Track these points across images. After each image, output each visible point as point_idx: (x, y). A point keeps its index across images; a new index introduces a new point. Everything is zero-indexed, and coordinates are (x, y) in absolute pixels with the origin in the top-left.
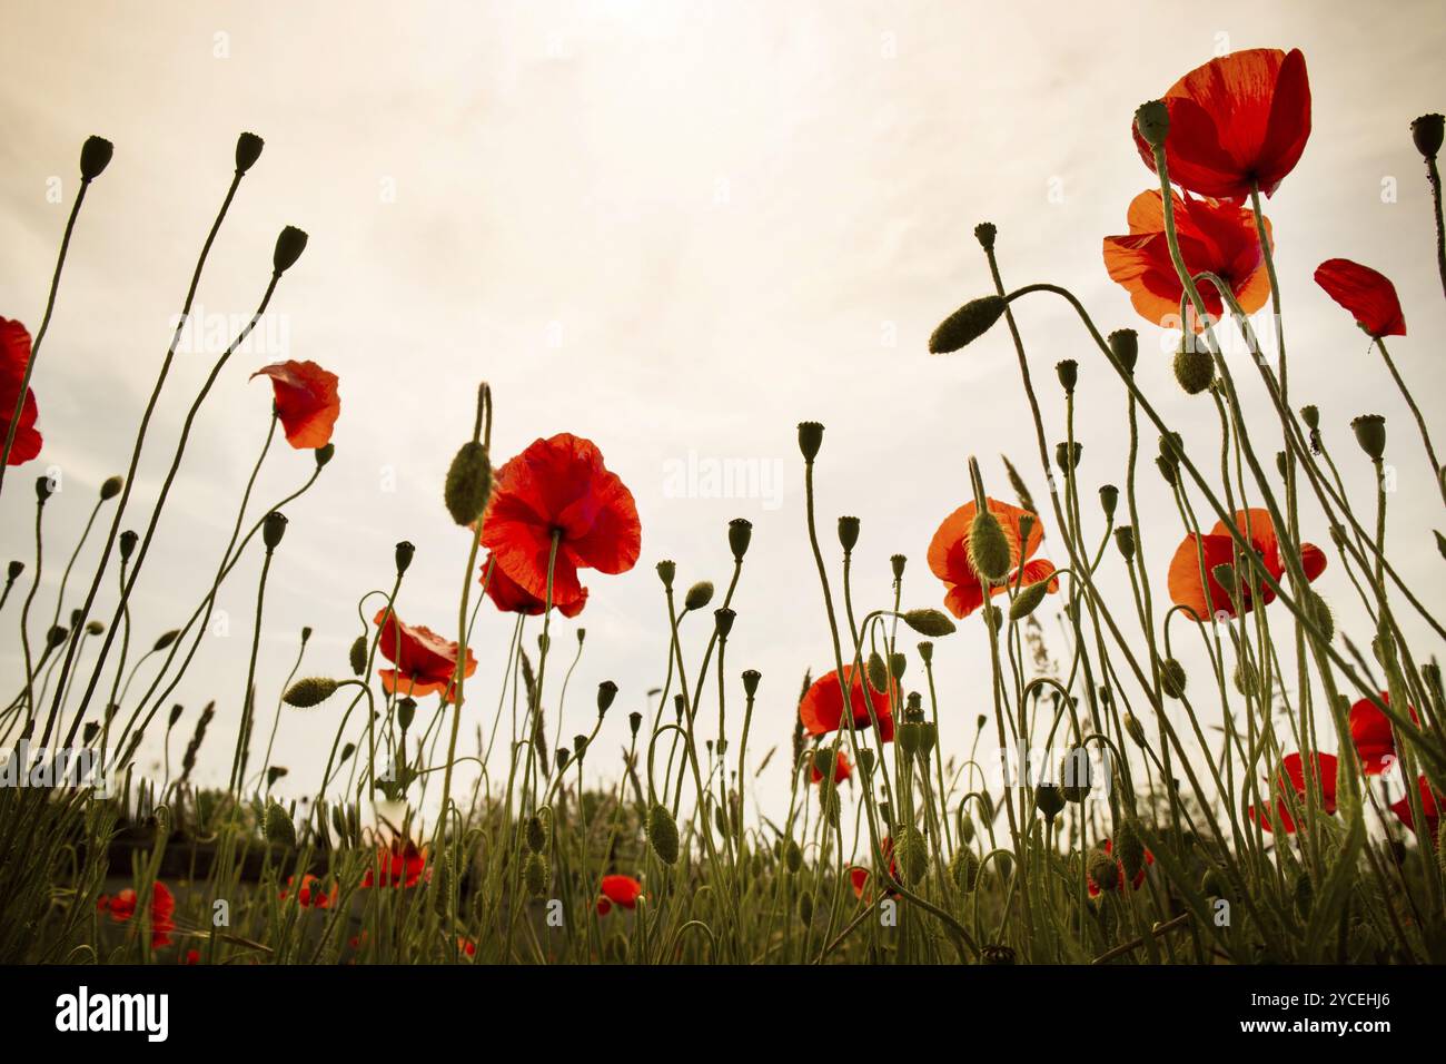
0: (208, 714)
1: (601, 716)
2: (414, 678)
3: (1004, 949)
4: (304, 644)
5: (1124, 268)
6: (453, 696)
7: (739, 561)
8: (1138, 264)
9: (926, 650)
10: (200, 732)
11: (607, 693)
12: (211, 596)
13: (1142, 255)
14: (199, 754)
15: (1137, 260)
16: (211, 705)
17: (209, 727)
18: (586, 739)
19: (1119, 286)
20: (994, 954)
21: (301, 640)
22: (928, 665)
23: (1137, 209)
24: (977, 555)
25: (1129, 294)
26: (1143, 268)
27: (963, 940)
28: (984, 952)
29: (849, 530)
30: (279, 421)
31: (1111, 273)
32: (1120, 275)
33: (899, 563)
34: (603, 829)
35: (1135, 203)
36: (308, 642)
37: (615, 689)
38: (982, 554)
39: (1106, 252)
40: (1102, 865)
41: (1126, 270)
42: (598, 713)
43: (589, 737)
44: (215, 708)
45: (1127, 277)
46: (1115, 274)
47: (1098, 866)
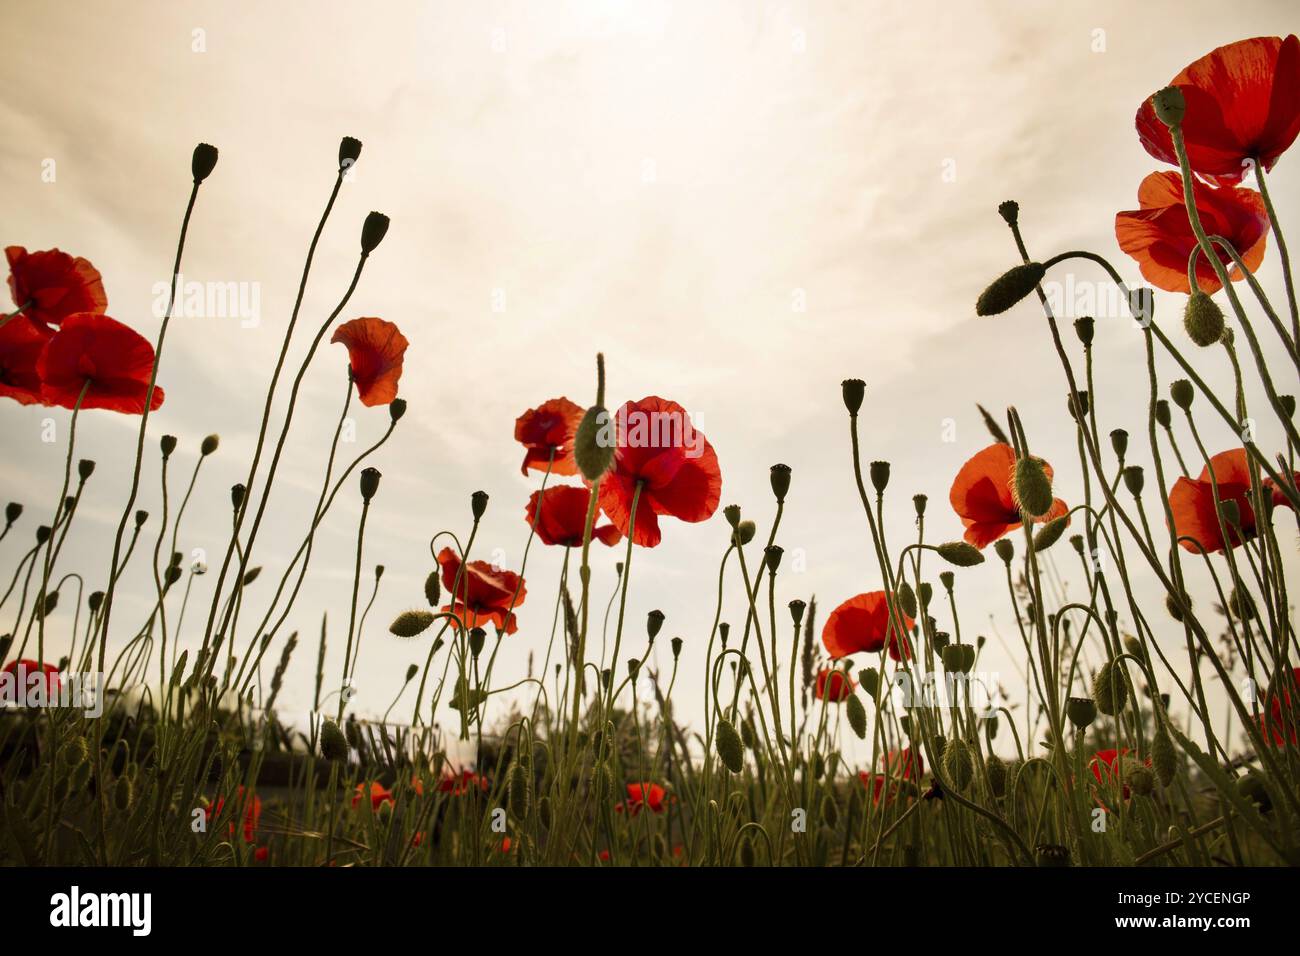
0: (292, 643)
1: (651, 642)
2: (476, 610)
3: (1059, 848)
4: (378, 580)
5: (1132, 241)
6: (508, 625)
7: (781, 502)
8: (1147, 237)
9: (947, 579)
10: (285, 658)
11: (656, 620)
12: (310, 539)
13: (1152, 229)
14: (285, 677)
15: (1146, 233)
16: (295, 635)
17: (293, 655)
18: (637, 662)
19: (1128, 258)
20: (1050, 852)
21: (375, 577)
22: (950, 592)
23: (1147, 188)
24: (1022, 495)
25: (1137, 264)
26: (1150, 241)
27: (1012, 840)
28: (1040, 850)
29: (881, 473)
30: (354, 385)
31: (1121, 245)
32: (1130, 247)
33: (920, 502)
34: (626, 741)
35: (1145, 181)
36: (381, 579)
37: (663, 617)
38: (1027, 494)
39: (1118, 226)
40: (1138, 772)
41: (1135, 243)
42: (648, 638)
43: (640, 660)
44: (298, 638)
45: (1137, 248)
46: (1125, 246)
47: (1134, 773)
